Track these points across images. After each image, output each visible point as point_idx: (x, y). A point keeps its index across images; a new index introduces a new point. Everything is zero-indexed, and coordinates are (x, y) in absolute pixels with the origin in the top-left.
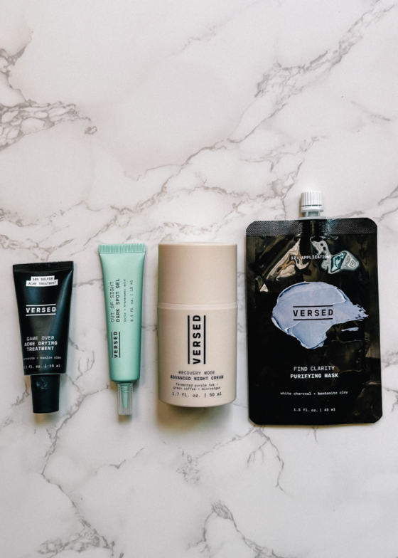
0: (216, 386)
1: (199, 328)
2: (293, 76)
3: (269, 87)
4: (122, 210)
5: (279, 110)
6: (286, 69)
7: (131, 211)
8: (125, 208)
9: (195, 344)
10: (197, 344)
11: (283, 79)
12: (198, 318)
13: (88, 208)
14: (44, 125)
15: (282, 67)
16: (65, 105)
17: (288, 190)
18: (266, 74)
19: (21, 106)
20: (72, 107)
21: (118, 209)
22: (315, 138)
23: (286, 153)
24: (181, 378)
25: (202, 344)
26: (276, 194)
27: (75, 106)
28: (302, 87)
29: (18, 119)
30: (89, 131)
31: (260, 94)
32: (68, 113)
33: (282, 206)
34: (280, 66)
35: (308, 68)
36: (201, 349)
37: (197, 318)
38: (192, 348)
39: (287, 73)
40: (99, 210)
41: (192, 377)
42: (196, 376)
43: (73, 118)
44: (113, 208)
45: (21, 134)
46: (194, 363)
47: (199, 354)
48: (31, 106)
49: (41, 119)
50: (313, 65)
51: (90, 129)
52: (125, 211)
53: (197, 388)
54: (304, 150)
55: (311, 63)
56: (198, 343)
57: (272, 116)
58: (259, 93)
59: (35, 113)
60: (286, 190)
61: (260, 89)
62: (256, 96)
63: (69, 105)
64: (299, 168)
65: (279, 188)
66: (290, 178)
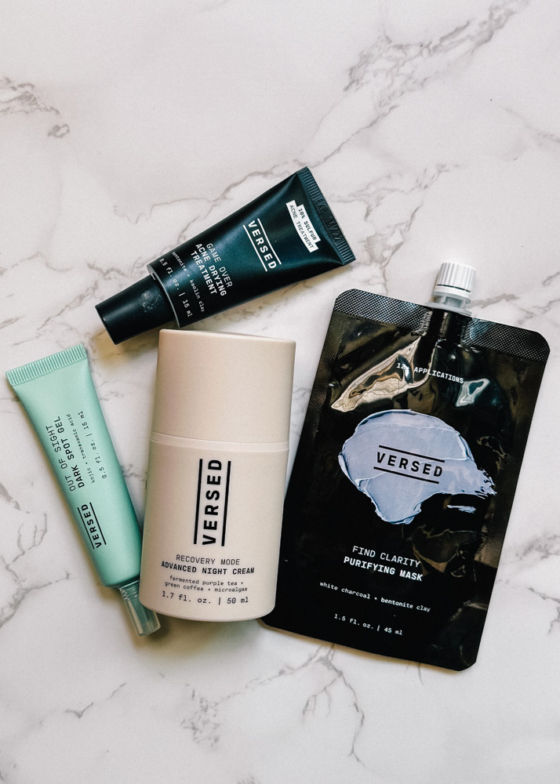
0: (239, 586)
1: (218, 483)
2: (411, 59)
3: (368, 76)
4: (108, 272)
5: (385, 115)
6: (400, 47)
7: (123, 274)
8: (112, 270)
9: (209, 510)
10: (211, 510)
11: (393, 64)
12: (217, 465)
13: (47, 265)
15: (392, 44)
17: (393, 253)
18: (365, 53)
20: (28, 89)
21: (101, 270)
23: (393, 190)
24: (180, 568)
25: (220, 511)
26: (372, 259)
27: (32, 86)
28: (425, 79)
30: (55, 131)
31: (354, 86)
32: (20, 98)
33: (382, 280)
34: (389, 40)
35: (435, 48)
36: (219, 518)
37: (215, 465)
38: (203, 517)
39: (399, 54)
40: (67, 270)
41: (200, 567)
42: (206, 566)
43: (28, 108)
44: (91, 267)
46: (204, 543)
47: (215, 528)
50: (446, 43)
51: (57, 128)
52: (112, 274)
53: (206, 587)
54: (423, 185)
56: (213, 508)
57: (371, 125)
58: (351, 84)
60: (390, 252)
61: (354, 78)
62: (347, 89)
63: (22, 86)
64: (413, 216)
65: (377, 249)
66: (397, 233)
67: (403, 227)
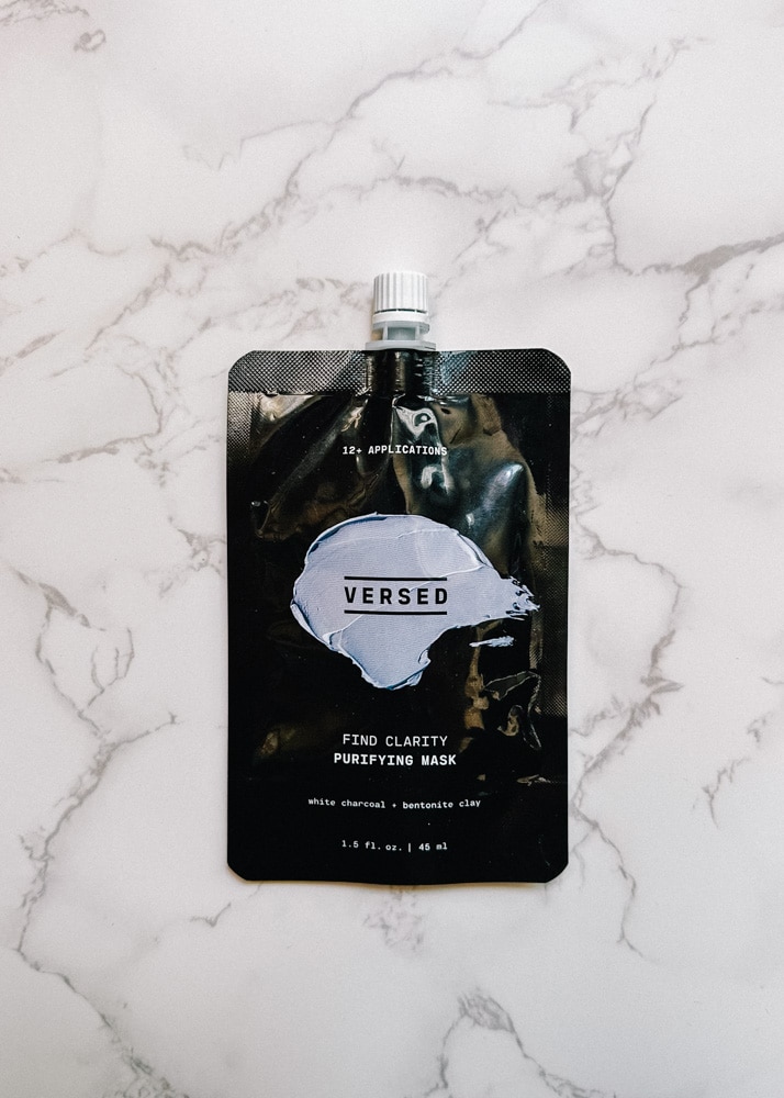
4: (183, 249)
7: (207, 251)
8: (190, 245)
13: (90, 247)
17: (619, 179)
21: (172, 247)
23: (608, 83)
26: (588, 190)
30: (84, 42)
33: (606, 223)
40: (120, 252)
44: (157, 243)
51: (87, 37)
52: (190, 252)
54: (654, 72)
60: (614, 178)
64: (643, 120)
65: (594, 175)
66: (622, 147)
67: (631, 137)
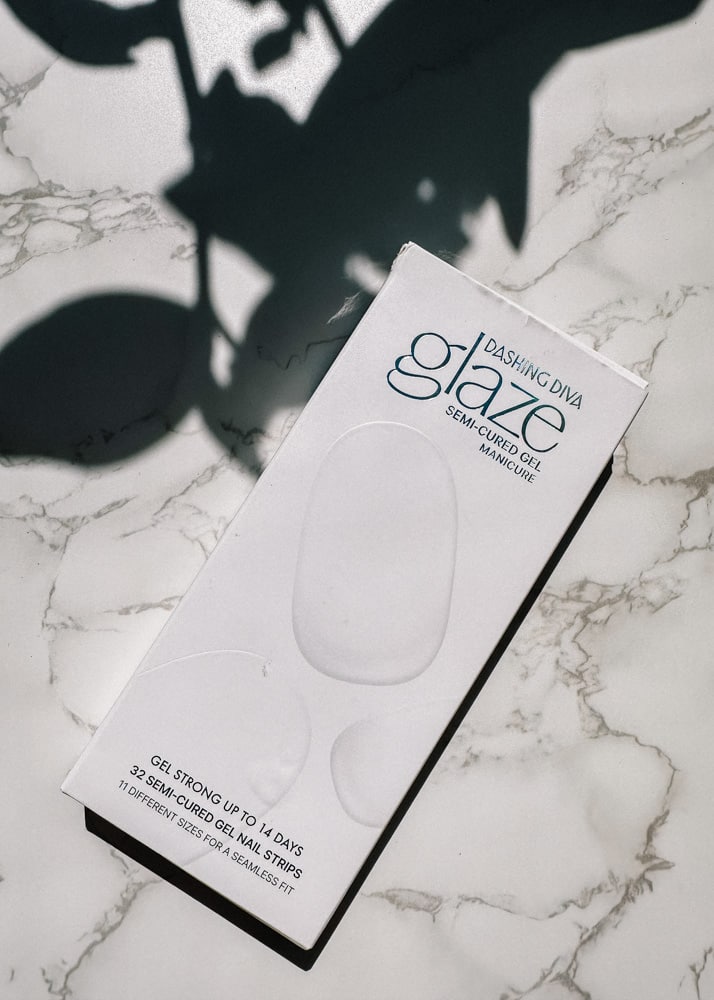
14: (78, 237)
16: (129, 195)
19: (29, 194)
22: (690, 288)
29: (19, 222)
45: (23, 255)
48: (51, 195)
49: (72, 224)
55: (677, 131)
59: (59, 209)
